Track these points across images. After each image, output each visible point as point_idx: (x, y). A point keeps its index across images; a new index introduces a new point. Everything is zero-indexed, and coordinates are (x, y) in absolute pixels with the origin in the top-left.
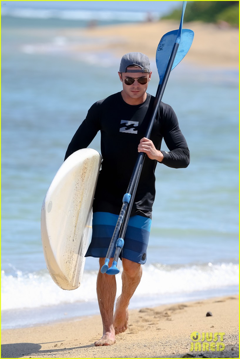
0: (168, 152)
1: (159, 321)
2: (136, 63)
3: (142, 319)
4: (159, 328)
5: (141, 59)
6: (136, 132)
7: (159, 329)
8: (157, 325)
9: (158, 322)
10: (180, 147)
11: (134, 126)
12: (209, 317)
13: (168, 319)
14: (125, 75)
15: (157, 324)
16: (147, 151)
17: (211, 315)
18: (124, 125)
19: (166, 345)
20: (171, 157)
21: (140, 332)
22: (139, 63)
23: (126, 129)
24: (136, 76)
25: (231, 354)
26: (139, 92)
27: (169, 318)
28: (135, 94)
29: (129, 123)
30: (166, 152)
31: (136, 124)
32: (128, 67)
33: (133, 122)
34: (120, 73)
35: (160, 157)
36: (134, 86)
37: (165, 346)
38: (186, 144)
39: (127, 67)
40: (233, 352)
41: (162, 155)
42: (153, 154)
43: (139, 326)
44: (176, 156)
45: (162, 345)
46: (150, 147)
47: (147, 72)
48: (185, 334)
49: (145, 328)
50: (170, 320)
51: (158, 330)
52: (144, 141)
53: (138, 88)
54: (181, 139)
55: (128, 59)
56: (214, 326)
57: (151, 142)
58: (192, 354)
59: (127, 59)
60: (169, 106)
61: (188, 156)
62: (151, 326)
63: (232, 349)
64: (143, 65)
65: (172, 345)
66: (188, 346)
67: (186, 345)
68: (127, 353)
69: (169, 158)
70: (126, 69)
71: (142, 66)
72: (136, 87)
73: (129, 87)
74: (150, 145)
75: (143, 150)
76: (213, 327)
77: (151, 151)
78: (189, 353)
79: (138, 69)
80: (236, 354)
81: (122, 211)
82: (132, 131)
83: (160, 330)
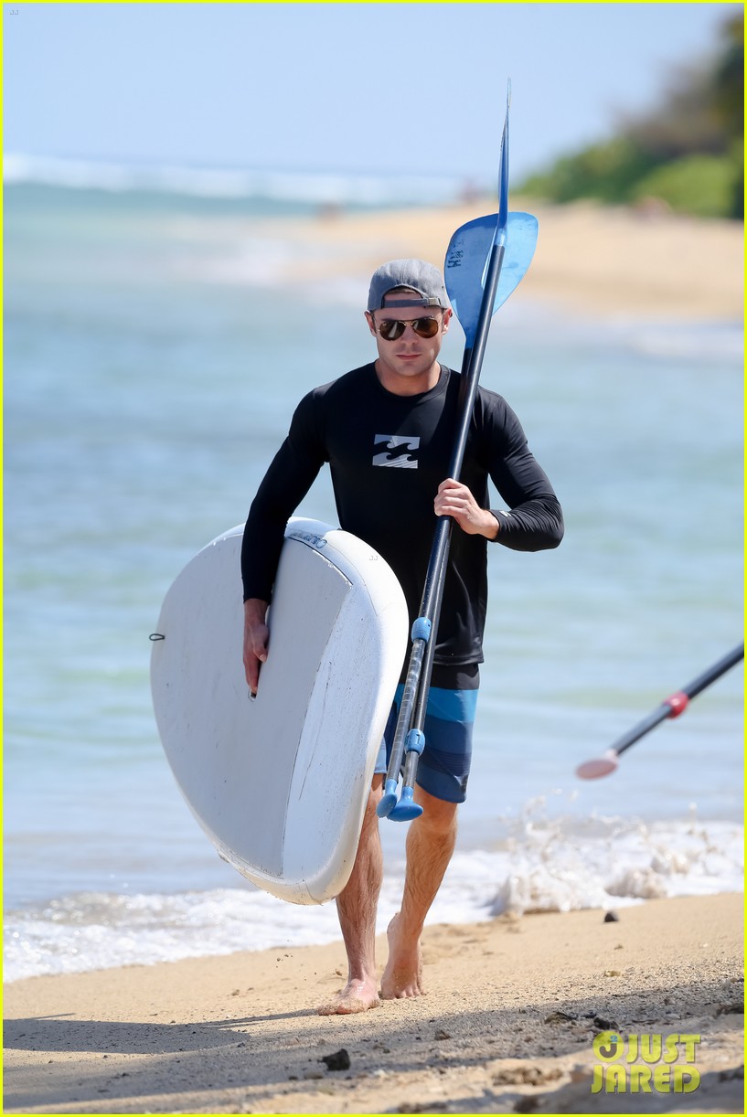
0: (510, 512)
1: (488, 933)
2: (408, 282)
3: (446, 929)
4: (488, 950)
5: (420, 273)
6: (414, 465)
7: (489, 953)
8: (484, 944)
9: (487, 937)
10: (535, 498)
11: (410, 447)
12: (611, 925)
13: (510, 930)
14: (381, 315)
15: (485, 940)
16: (460, 513)
17: (614, 917)
18: (382, 447)
19: (506, 990)
20: (517, 524)
21: (442, 960)
22: (415, 284)
23: (389, 458)
24: (407, 315)
25: (664, 1012)
26: (418, 358)
27: (515, 926)
28: (408, 364)
29: (395, 441)
30: (503, 512)
31: (414, 443)
32: (387, 293)
33: (404, 440)
34: (370, 314)
35: (490, 527)
36: (403, 342)
37: (503, 995)
38: (549, 487)
39: (385, 295)
40: (668, 1008)
41: (495, 522)
42: (473, 521)
43: (439, 946)
44: (529, 520)
45: (496, 991)
46: (466, 501)
47: (435, 307)
48: (553, 965)
49: (455, 950)
50: (517, 931)
51: (486, 957)
52: (450, 488)
53: (415, 347)
54: (537, 477)
55: (389, 273)
56: (623, 945)
57: (465, 489)
58: (568, 1012)
59: (385, 273)
60: (497, 396)
61: (559, 517)
62: (470, 946)
63: (666, 1001)
64: (426, 287)
65: (520, 992)
66: (559, 994)
67: (555, 991)
68: (409, 1010)
69: (514, 528)
70: (383, 298)
71: (424, 291)
72: (409, 344)
73: (391, 346)
74: (464, 497)
75: (450, 510)
76: (620, 947)
77: (468, 513)
78: (561, 1011)
79: (414, 298)
80: (677, 1013)
81: (415, 662)
82: (404, 462)
83: (491, 956)
